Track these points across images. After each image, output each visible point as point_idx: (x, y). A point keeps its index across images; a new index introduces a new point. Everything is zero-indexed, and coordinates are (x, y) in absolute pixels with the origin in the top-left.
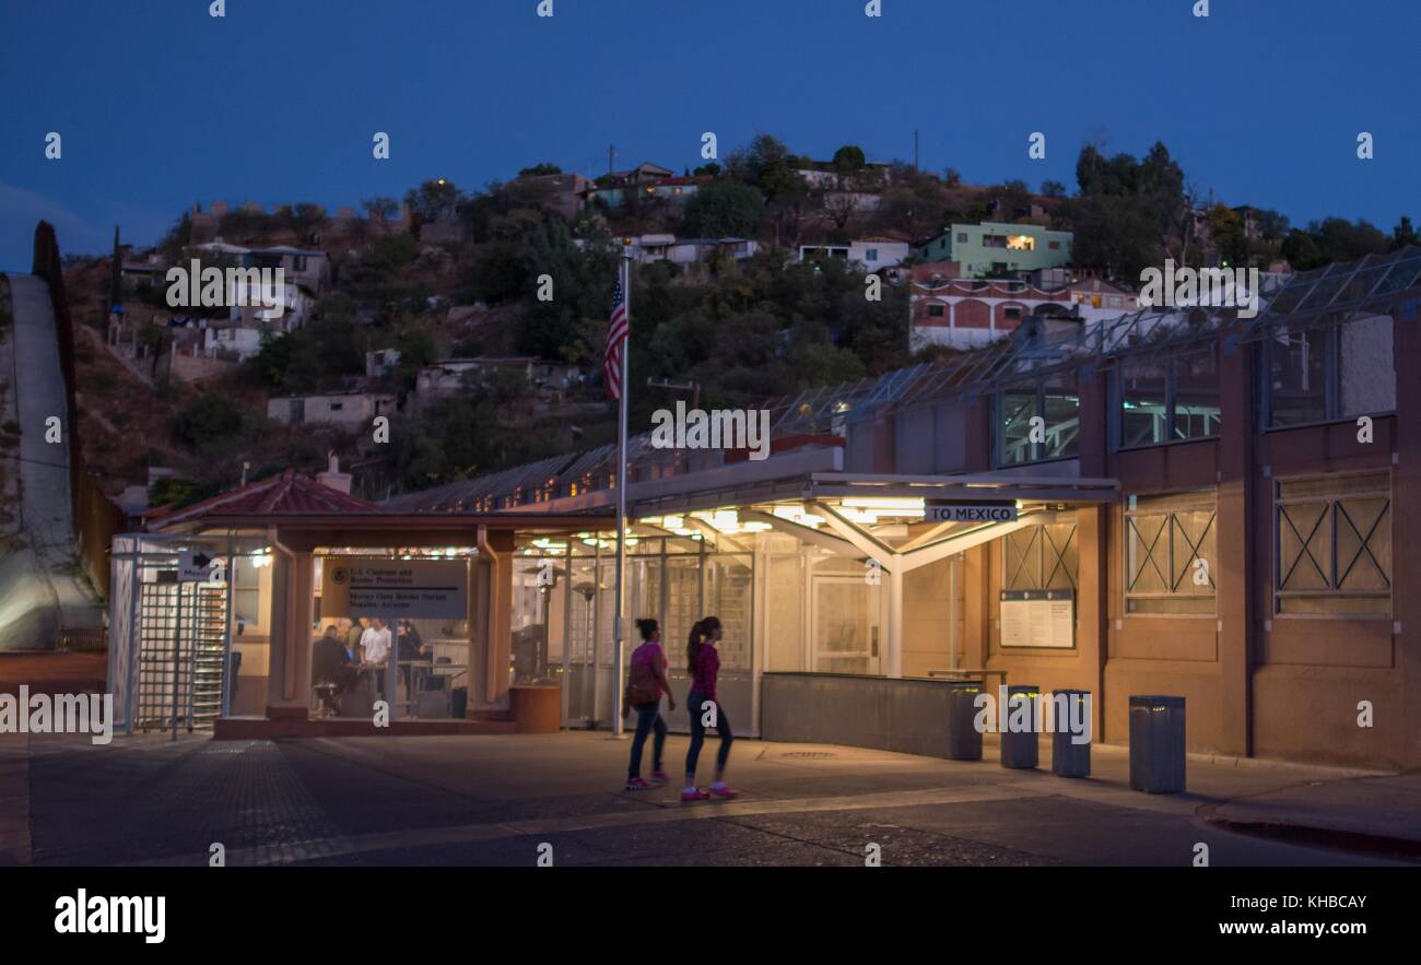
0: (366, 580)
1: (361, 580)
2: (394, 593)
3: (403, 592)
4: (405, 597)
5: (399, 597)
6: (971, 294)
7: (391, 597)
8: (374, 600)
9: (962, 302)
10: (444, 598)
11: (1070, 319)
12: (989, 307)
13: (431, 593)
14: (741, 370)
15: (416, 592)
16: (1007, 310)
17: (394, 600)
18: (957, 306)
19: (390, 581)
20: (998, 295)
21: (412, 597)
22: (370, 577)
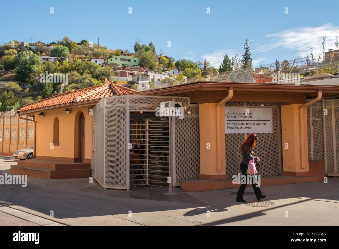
0: (233, 117)
1: (231, 117)
2: (245, 122)
3: (249, 122)
4: (250, 124)
5: (247, 124)
6: (123, 70)
7: (244, 124)
8: (237, 126)
9: (121, 71)
10: (265, 124)
11: (147, 75)
12: (127, 72)
13: (260, 122)
14: (74, 85)
15: (253, 122)
16: (130, 73)
17: (246, 126)
18: (120, 72)
19: (243, 117)
20: (129, 70)
21: (252, 124)
22: (234, 115)
